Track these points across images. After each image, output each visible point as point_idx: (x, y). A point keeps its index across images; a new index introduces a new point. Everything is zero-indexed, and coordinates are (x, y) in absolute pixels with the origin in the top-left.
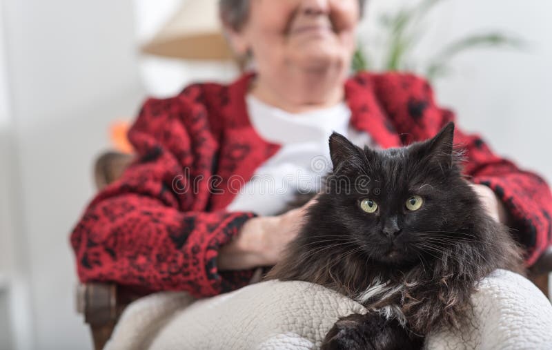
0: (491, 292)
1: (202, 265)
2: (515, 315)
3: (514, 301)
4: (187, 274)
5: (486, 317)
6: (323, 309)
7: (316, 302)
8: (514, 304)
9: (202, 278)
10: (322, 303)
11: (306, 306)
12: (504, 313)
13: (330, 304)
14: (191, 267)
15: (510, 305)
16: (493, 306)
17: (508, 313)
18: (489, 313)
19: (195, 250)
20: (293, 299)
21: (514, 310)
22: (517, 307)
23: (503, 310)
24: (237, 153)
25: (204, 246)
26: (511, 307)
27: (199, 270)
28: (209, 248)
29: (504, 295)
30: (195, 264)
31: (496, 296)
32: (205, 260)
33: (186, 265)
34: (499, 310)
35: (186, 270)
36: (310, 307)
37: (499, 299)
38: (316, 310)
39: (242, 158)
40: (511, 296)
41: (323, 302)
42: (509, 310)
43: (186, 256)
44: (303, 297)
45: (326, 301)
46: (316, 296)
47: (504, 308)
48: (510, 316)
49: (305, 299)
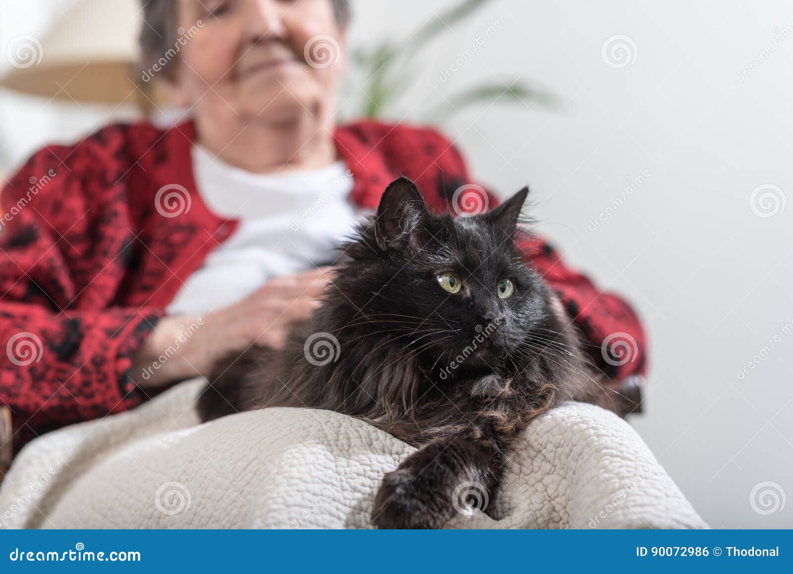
0: (585, 426)
1: (112, 381)
2: (624, 458)
3: (618, 440)
4: (90, 396)
5: (577, 461)
6: (349, 446)
7: (341, 437)
8: (621, 444)
9: (113, 399)
10: (349, 438)
11: (327, 440)
12: (606, 454)
13: (361, 438)
14: (95, 385)
15: (614, 445)
16: (588, 445)
17: (612, 456)
18: (580, 455)
19: (98, 362)
20: (309, 432)
21: (622, 452)
22: (623, 448)
23: (605, 451)
24: (177, 238)
25: (111, 354)
26: (616, 448)
27: (108, 387)
28: (119, 356)
29: (603, 432)
30: (100, 381)
31: (592, 432)
32: (117, 373)
33: (87, 384)
34: (598, 451)
35: (87, 391)
36: (332, 442)
37: (598, 436)
38: (340, 447)
39: (184, 243)
40: (615, 433)
41: (351, 436)
42: (614, 452)
43: (84, 371)
44: (324, 430)
45: (356, 434)
46: (341, 428)
47: (606, 447)
48: (615, 459)
49: (326, 432)
